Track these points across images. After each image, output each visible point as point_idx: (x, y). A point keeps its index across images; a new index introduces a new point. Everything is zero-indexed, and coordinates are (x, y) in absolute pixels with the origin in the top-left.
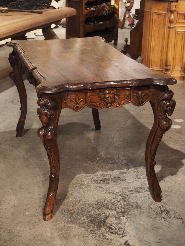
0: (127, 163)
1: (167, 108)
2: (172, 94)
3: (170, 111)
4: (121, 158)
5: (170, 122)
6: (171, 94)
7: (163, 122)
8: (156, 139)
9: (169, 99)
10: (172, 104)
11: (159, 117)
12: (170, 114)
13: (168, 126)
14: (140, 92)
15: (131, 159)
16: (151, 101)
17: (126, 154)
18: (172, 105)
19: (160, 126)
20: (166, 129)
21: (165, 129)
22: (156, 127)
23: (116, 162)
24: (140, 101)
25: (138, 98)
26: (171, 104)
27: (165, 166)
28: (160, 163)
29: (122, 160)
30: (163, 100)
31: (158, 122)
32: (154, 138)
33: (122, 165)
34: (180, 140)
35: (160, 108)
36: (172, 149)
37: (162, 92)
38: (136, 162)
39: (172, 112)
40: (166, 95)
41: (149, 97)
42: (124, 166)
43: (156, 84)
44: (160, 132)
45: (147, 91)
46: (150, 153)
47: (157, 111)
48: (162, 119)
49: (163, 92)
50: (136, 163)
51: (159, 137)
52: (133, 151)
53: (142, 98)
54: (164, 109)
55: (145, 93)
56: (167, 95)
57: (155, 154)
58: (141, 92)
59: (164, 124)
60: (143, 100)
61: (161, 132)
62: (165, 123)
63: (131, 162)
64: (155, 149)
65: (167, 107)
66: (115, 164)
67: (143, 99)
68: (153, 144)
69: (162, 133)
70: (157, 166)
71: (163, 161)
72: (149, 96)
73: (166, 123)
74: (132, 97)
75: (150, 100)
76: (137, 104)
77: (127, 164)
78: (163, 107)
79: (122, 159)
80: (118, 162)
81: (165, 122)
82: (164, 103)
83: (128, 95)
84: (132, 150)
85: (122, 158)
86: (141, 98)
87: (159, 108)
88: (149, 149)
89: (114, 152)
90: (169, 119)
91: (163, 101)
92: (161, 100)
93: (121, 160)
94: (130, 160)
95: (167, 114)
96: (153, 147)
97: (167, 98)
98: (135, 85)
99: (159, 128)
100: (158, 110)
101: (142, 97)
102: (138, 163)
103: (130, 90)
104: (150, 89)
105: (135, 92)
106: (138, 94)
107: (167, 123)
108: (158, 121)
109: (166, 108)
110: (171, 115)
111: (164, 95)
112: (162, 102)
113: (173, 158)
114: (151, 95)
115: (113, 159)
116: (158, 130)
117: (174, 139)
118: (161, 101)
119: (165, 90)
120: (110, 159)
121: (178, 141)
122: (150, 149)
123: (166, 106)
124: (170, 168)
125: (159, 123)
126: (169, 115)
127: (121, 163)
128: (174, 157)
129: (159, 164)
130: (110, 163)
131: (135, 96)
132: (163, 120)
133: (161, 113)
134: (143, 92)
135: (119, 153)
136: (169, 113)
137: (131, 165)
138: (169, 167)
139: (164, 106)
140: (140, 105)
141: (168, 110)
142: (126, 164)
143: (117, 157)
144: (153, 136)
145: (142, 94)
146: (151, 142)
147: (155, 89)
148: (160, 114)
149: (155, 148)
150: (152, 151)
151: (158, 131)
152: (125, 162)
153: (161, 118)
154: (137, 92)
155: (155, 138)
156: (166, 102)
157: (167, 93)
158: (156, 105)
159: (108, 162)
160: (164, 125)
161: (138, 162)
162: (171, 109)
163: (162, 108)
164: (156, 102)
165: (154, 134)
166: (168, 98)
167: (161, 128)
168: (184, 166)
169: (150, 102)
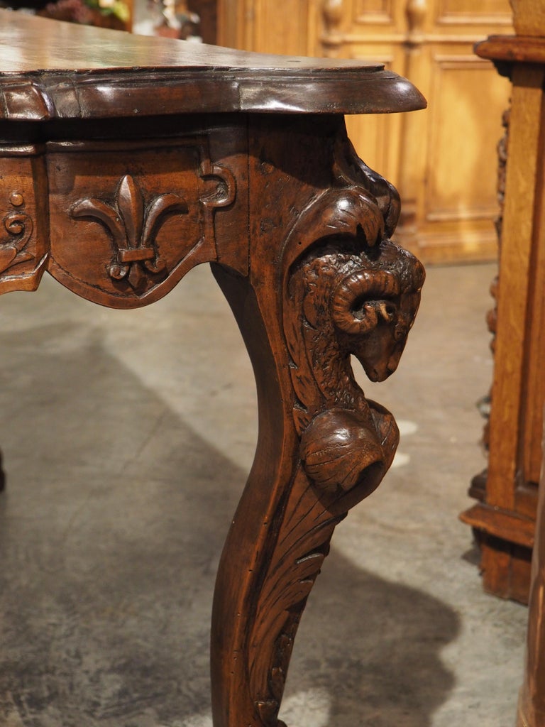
0: (123, 693)
1: (360, 314)
2: (388, 205)
3: (384, 341)
4: (90, 662)
5: (383, 426)
6: (382, 202)
7: (331, 431)
8: (281, 562)
9: (370, 234)
10: (397, 277)
11: (293, 389)
12: (380, 367)
13: (368, 459)
14: (126, 188)
15: (148, 664)
16: (223, 260)
17: (120, 632)
18: (391, 287)
19: (304, 462)
20: (358, 484)
21: (348, 484)
22: (279, 473)
23: (57, 693)
24: (130, 264)
25: (108, 230)
26: (391, 282)
27: (349, 698)
28: (321, 680)
29: (99, 672)
30: (320, 246)
31: (287, 430)
32: (265, 557)
33: (91, 713)
34: (413, 526)
35: (303, 316)
36: (376, 583)
37: (306, 188)
38: (179, 683)
39: (397, 346)
40: (343, 204)
41: (209, 231)
42: (104, 717)
43: (261, 107)
44: (313, 514)
45: (185, 180)
46: (246, 674)
47: (276, 347)
48: (323, 404)
49: (320, 185)
50: (179, 691)
51: (307, 546)
52: (167, 607)
53: (146, 231)
54: (335, 324)
55: (169, 191)
56: (354, 200)
57: (284, 675)
58: (134, 184)
59: (340, 443)
60: (156, 253)
61: (318, 512)
62: (341, 435)
63: (149, 681)
64: (279, 635)
65: (357, 304)
66: (51, 708)
67: (151, 241)
68: (261, 602)
69: (327, 515)
70: (301, 702)
71: (335, 663)
72: (203, 223)
73: (353, 435)
74: (55, 227)
75: (212, 253)
76: (108, 284)
77: (119, 705)
78: (320, 309)
79: (99, 666)
80: (71, 687)
81: (345, 431)
82: (331, 277)
83: (17, 208)
84: (158, 606)
85: (97, 662)
86: (141, 233)
87: (292, 316)
88: (236, 646)
89: (54, 625)
90: (373, 405)
91: (323, 259)
92: (303, 247)
93: (87, 672)
94: (146, 672)
95: (355, 363)
96: (265, 625)
97: (354, 232)
98: (72, 115)
99: (301, 476)
100: (284, 336)
101: (148, 225)
102: (192, 684)
103: (38, 164)
104: (213, 161)
105: (79, 180)
106: (110, 196)
107: (362, 434)
108: (286, 423)
109: (348, 317)
110: (389, 372)
111: (328, 203)
112: (316, 269)
113: (389, 637)
114: (219, 214)
115: (42, 668)
116: (296, 492)
117: (383, 526)
118: (304, 256)
119: (336, 167)
120: (26, 671)
121: (402, 531)
122: (244, 648)
123: (351, 297)
124: (378, 713)
125: (299, 439)
126: (376, 375)
127: (89, 694)
128: (396, 631)
129: (315, 683)
130: (19, 704)
131: (87, 216)
132: (328, 418)
133: (315, 357)
134: (147, 182)
135: (84, 625)
136: (370, 353)
137: (149, 705)
138: (373, 701)
139: (331, 302)
140: (133, 298)
141: (362, 326)
142: (116, 701)
143: (68, 652)
144: (258, 546)
145: (143, 199)
146: (244, 593)
147: (253, 160)
148: (303, 361)
149: (282, 632)
150: (261, 659)
151: (291, 506)
152: (112, 685)
153: (310, 398)
154: (99, 181)
155: (274, 562)
156: (345, 261)
157: (352, 189)
158: (266, 293)
159: (9, 695)
160: (335, 453)
161: (191, 679)
162: (392, 324)
163: (312, 316)
164: (268, 273)
165: (263, 529)
166: (359, 228)
167: (312, 482)
168: (459, 689)
169: (220, 271)
